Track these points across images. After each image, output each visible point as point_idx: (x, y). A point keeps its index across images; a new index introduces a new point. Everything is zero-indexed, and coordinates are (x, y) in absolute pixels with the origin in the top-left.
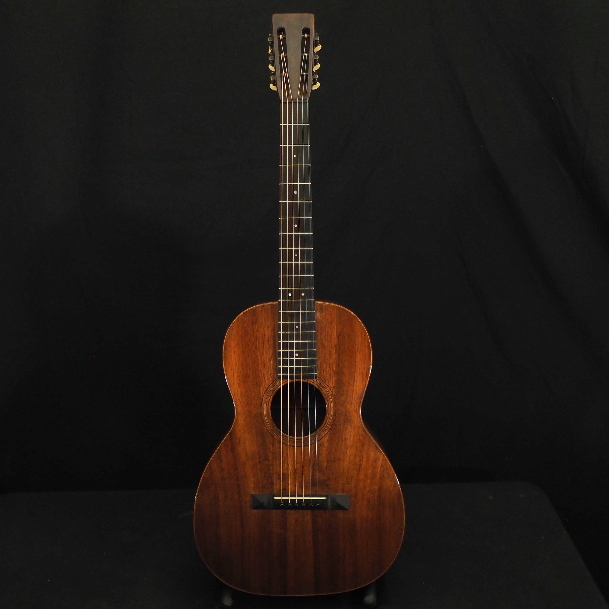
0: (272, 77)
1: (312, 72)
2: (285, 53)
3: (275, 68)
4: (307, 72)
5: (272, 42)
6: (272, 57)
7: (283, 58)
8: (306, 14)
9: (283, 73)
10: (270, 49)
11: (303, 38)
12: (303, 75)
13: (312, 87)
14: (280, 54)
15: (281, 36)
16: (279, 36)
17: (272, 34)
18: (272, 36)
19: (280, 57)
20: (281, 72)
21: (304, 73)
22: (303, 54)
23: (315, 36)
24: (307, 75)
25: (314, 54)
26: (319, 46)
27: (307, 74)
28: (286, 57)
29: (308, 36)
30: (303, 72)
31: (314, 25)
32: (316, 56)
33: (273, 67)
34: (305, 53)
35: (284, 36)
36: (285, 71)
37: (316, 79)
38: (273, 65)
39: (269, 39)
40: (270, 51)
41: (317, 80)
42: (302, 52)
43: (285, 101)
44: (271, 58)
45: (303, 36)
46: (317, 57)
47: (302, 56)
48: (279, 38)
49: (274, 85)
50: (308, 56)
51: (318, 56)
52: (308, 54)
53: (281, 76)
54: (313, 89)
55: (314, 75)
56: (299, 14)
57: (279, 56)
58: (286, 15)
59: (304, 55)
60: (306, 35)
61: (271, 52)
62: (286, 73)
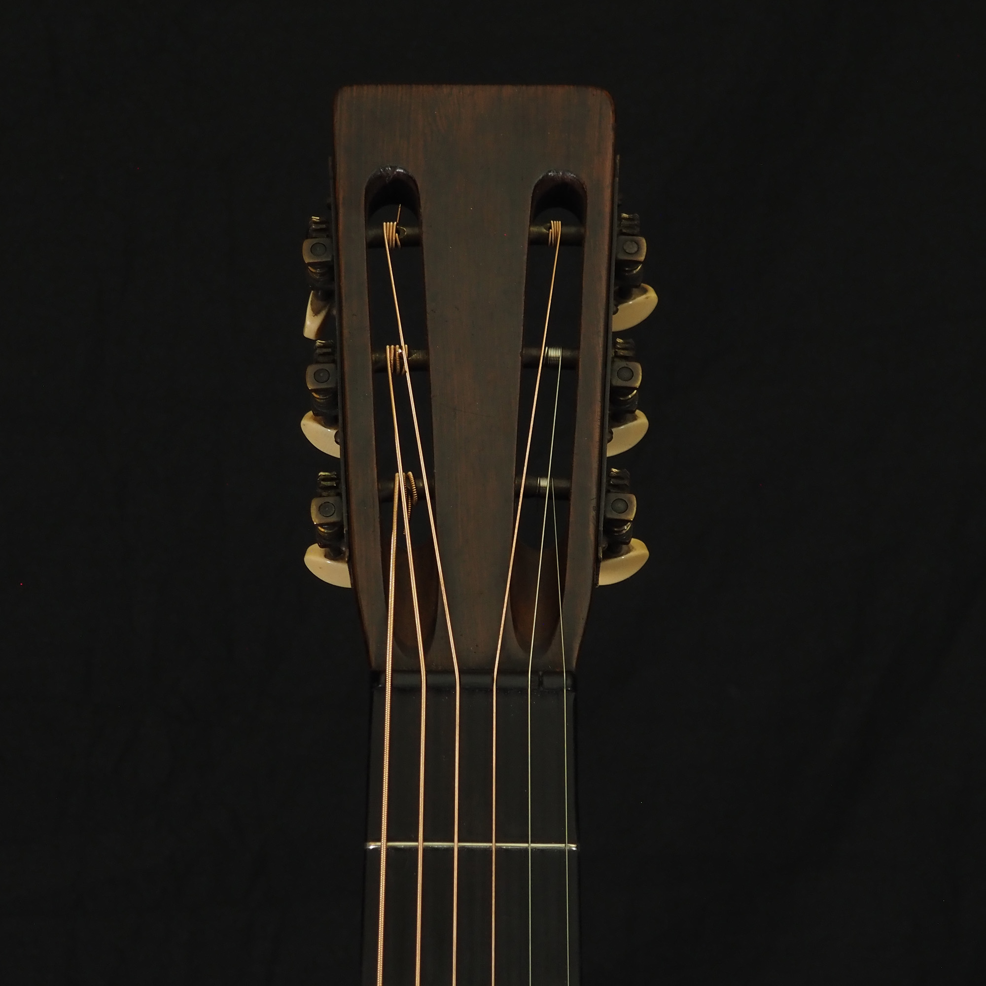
0: (321, 509)
1: (595, 465)
2: (417, 341)
3: (342, 439)
4: (563, 471)
5: (330, 270)
6: (329, 367)
7: (399, 378)
8: (559, 94)
9: (400, 476)
10: (316, 313)
11: (539, 243)
12: (534, 495)
13: (597, 562)
14: (378, 346)
15: (389, 230)
16: (373, 233)
17: (329, 211)
18: (329, 229)
19: (380, 369)
20: (387, 472)
21: (544, 483)
22: (533, 352)
23: (618, 233)
24: (562, 496)
25: (611, 353)
26: (641, 299)
27: (563, 484)
28: (420, 369)
29: (572, 230)
30: (537, 471)
31: (609, 164)
32: (623, 364)
33: (332, 432)
34: (550, 345)
35: (407, 231)
36: (411, 464)
37: (626, 522)
38: (328, 421)
39: (307, 245)
40: (311, 325)
41: (627, 528)
42: (532, 339)
43: (406, 680)
44: (316, 374)
45: (534, 229)
46: (632, 375)
47: (530, 365)
48: (376, 244)
49: (334, 554)
50: (570, 365)
51: (638, 368)
52: (568, 354)
53: (386, 499)
54: (605, 580)
55: (613, 496)
56: (508, 91)
57: (374, 363)
58: (425, 91)
59: (546, 358)
60: (556, 227)
61: (322, 331)
62: (418, 476)
